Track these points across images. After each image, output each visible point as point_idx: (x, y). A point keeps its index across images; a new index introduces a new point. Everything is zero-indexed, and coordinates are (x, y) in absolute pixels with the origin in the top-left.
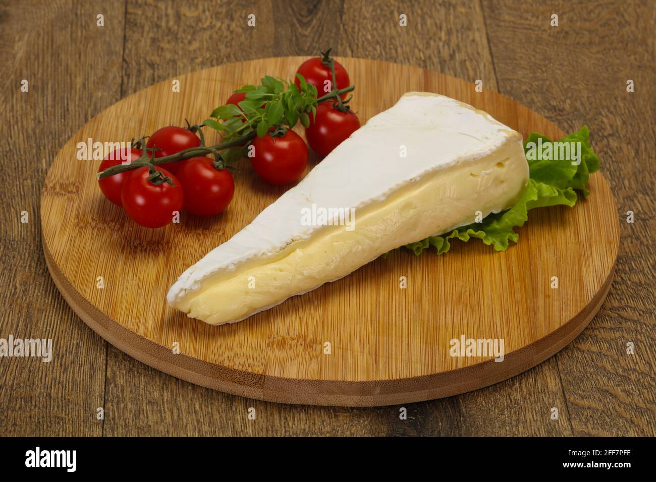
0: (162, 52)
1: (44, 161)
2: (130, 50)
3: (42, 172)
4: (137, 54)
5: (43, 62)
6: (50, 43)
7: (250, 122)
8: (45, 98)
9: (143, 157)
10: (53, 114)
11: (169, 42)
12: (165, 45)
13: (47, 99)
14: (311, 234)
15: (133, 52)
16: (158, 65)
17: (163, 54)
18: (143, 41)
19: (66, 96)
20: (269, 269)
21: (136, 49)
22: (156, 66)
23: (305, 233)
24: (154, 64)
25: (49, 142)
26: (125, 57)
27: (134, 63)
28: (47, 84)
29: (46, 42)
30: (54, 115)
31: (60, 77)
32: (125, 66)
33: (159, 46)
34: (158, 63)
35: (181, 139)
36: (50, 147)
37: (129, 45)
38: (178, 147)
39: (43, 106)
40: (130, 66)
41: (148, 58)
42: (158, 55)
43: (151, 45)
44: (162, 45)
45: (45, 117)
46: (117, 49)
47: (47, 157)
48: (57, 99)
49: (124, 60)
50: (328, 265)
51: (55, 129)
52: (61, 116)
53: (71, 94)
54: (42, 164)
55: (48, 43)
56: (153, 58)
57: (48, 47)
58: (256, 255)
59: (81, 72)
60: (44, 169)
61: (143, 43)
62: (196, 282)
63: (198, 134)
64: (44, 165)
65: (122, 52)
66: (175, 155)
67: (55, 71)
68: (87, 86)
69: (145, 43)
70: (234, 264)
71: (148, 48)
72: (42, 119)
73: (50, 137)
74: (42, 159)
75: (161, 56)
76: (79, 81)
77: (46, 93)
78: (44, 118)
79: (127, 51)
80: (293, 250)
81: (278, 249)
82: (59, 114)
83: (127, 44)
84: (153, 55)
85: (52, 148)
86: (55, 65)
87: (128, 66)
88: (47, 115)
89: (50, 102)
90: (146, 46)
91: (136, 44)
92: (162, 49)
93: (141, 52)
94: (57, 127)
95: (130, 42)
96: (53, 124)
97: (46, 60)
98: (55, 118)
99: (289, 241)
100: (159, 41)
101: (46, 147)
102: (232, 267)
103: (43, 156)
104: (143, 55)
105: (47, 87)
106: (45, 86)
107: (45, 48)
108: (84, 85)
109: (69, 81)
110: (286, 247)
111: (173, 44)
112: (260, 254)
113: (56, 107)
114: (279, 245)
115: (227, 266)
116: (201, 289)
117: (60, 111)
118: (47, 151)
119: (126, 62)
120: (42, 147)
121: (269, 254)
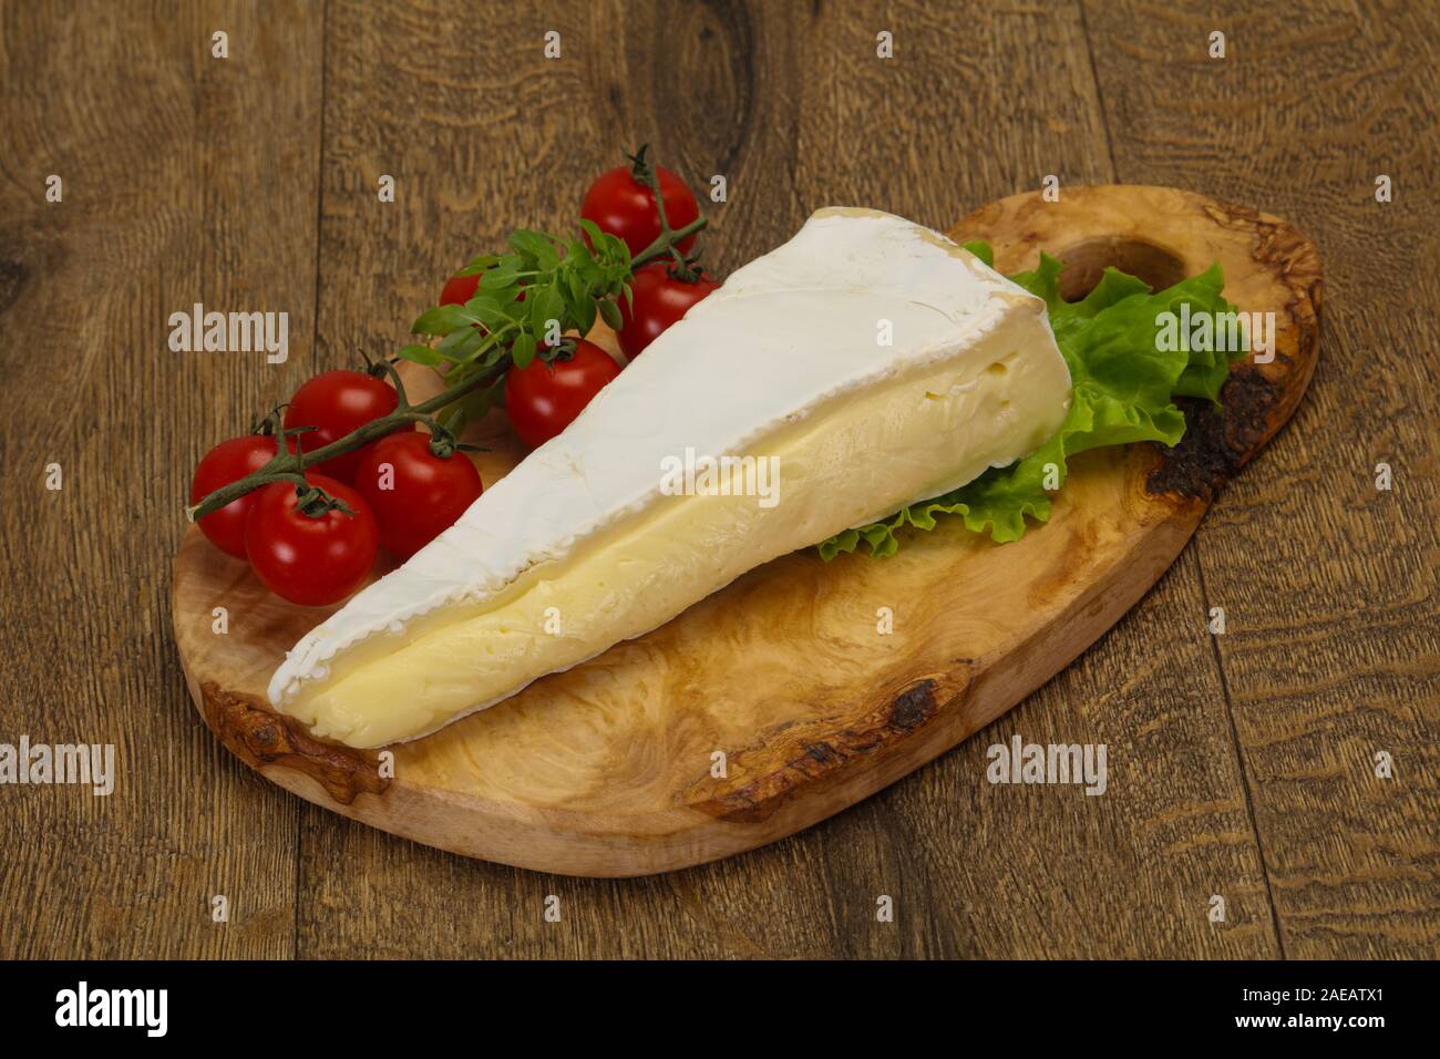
0: (399, 310)
1: (147, 613)
2: (331, 311)
3: (142, 643)
4: (345, 320)
5: (143, 363)
6: (156, 310)
7: (497, 337)
8: (147, 455)
9: (280, 454)
10: (164, 494)
11: (415, 282)
12: (407, 291)
13: (152, 456)
14: (572, 546)
15: (338, 314)
16: (392, 343)
17: (402, 313)
18: (358, 285)
19: (192, 443)
20: (477, 631)
21: (344, 307)
22: (387, 345)
23: (558, 546)
24: (383, 342)
25: (157, 567)
26: (320, 331)
27: (340, 343)
28: (153, 419)
29: (147, 311)
30: (169, 496)
31: (179, 398)
32: (320, 353)
33: (394, 293)
34: (392, 338)
35: (357, 399)
36: (160, 577)
37: (329, 298)
38: (352, 419)
39: (143, 474)
40: (332, 351)
41: (370, 329)
42: (392, 319)
43: (376, 294)
44: (400, 292)
45: (149, 502)
46: (303, 313)
47: (154, 605)
48: (173, 453)
49: (318, 338)
50: (607, 612)
51: (171, 529)
52: (183, 498)
53: (203, 439)
54: (143, 623)
55: (152, 314)
56: (381, 327)
57: (152, 325)
58: (450, 600)
59: (226, 379)
60: (147, 635)
61: (358, 292)
62: (320, 663)
63: (389, 379)
64: (148, 624)
65: (312, 319)
66: (346, 438)
67: (168, 384)
68: (238, 415)
69: (363, 290)
70: (402, 621)
71: (369, 303)
72: (141, 512)
73: (161, 554)
74: (143, 610)
75: (399, 318)
76: (220, 402)
77: (149, 442)
78: (146, 507)
79: (324, 314)
80: (533, 584)
81: (501, 583)
82: (179, 495)
83: (324, 297)
84: (380, 318)
85: (164, 580)
86: (168, 368)
87: (327, 353)
88: (152, 498)
89: (158, 465)
90: (365, 297)
91: (342, 295)
92: (401, 300)
93: (355, 313)
94: (174, 527)
95: (329, 289)
96: (166, 518)
97: (147, 358)
98: (169, 503)
99: (523, 564)
100: (393, 281)
101: (152, 580)
102: (397, 628)
103: (144, 602)
104: (358, 322)
105: (153, 426)
106: (148, 424)
107: (147, 327)
108: (232, 410)
109: (199, 405)
110: (517, 577)
111: (424, 285)
112: (460, 597)
113: (173, 475)
114: (502, 574)
115: (388, 627)
116: (332, 676)
117: (180, 484)
118: (154, 588)
119: (324, 344)
120: (142, 582)
121: (482, 595)
